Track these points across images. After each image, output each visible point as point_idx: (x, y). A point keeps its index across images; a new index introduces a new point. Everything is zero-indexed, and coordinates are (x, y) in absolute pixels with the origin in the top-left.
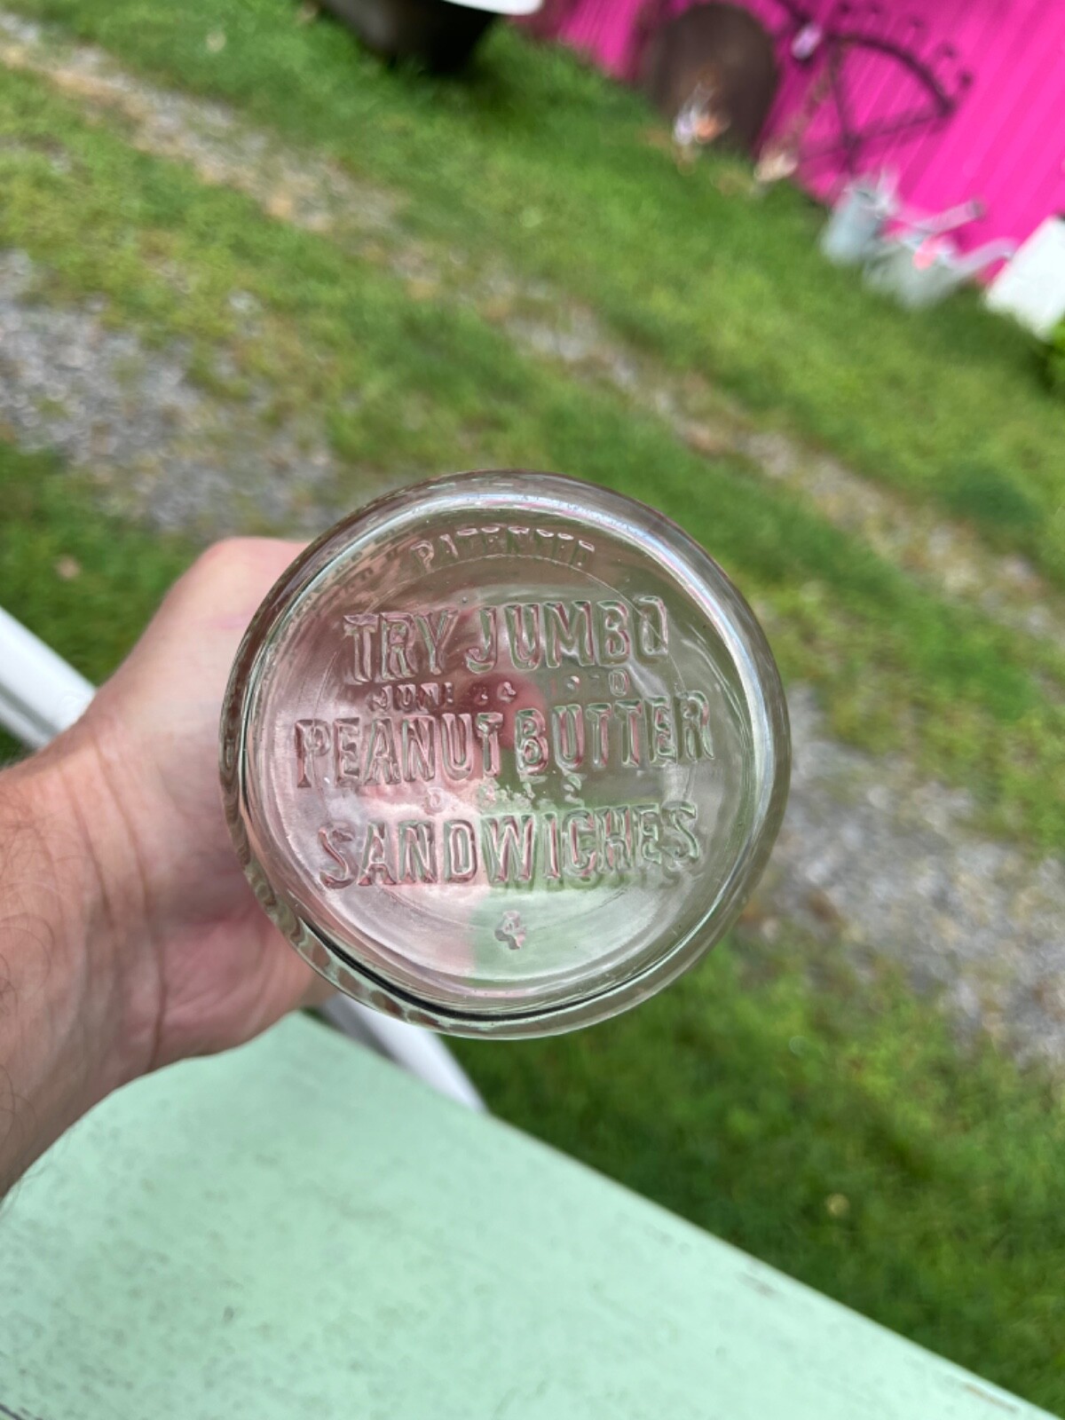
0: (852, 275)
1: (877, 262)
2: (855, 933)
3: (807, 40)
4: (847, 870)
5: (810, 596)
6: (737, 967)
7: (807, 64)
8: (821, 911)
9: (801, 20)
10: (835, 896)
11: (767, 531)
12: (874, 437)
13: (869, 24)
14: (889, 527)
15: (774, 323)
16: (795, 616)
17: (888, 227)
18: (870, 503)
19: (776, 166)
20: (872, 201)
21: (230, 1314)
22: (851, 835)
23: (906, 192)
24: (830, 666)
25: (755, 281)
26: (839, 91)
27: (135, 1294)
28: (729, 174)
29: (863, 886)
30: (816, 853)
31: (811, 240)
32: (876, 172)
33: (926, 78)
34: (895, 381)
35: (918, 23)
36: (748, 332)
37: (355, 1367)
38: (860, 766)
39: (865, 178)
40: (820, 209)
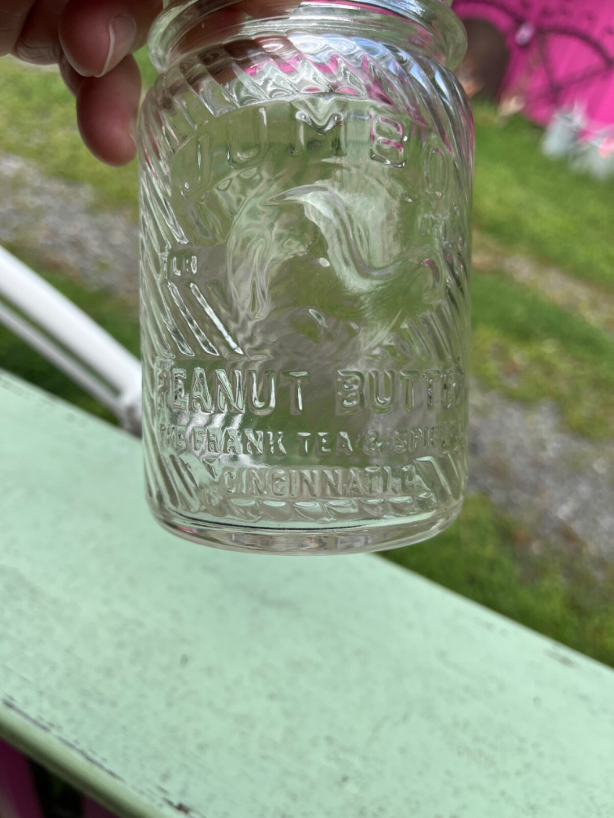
0: (561, 164)
1: (576, 157)
2: (592, 548)
3: (525, 33)
4: (582, 511)
5: (549, 348)
6: (517, 571)
7: (525, 47)
8: (568, 535)
9: (519, 22)
10: (577, 527)
11: (519, 311)
12: (582, 253)
13: (561, 20)
14: (594, 306)
15: (516, 193)
16: (540, 360)
17: (580, 135)
18: (582, 293)
19: (512, 106)
20: (570, 120)
21: (185, 660)
22: (584, 489)
23: (592, 113)
24: (564, 388)
25: (503, 171)
26: (546, 62)
27: (121, 645)
28: (482, 113)
29: (595, 521)
30: (563, 501)
31: (535, 145)
32: (572, 103)
33: (597, 47)
34: (593, 222)
35: (591, 18)
36: (500, 201)
37: (272, 697)
38: (587, 448)
39: (565, 106)
40: (540, 128)
